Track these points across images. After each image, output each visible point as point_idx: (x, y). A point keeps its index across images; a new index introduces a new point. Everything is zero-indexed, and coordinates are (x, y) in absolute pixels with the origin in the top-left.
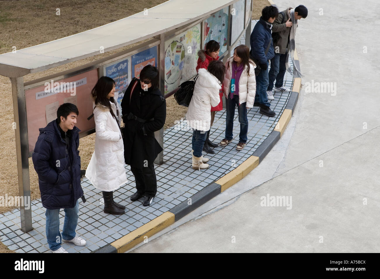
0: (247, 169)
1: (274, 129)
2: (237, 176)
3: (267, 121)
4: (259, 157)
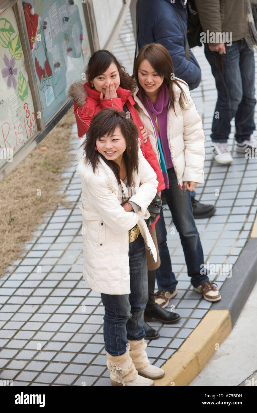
1: (250, 234)
4: (229, 310)
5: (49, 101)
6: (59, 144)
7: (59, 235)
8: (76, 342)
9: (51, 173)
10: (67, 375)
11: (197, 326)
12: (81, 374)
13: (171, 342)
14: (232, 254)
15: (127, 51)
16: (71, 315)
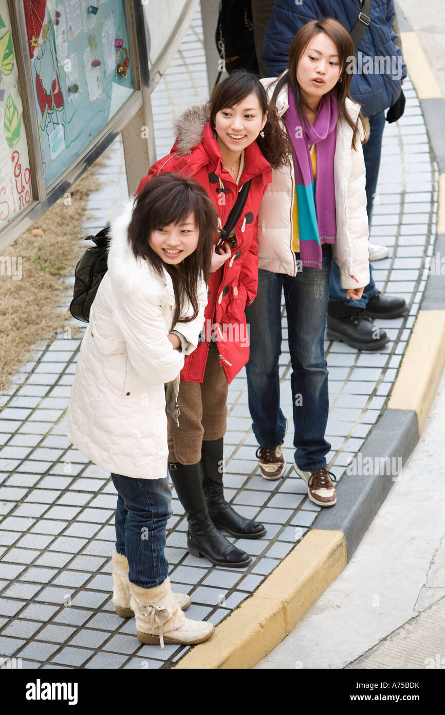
0: (299, 592)
1: (386, 403)
2: (262, 627)
3: (350, 373)
4: (344, 531)
5: (56, 149)
6: (65, 226)
7: (56, 384)
8: (77, 571)
9: (48, 276)
10: (58, 627)
11: (288, 554)
12: (83, 627)
13: (241, 580)
14: (354, 436)
15: (190, 72)
16: (70, 522)
